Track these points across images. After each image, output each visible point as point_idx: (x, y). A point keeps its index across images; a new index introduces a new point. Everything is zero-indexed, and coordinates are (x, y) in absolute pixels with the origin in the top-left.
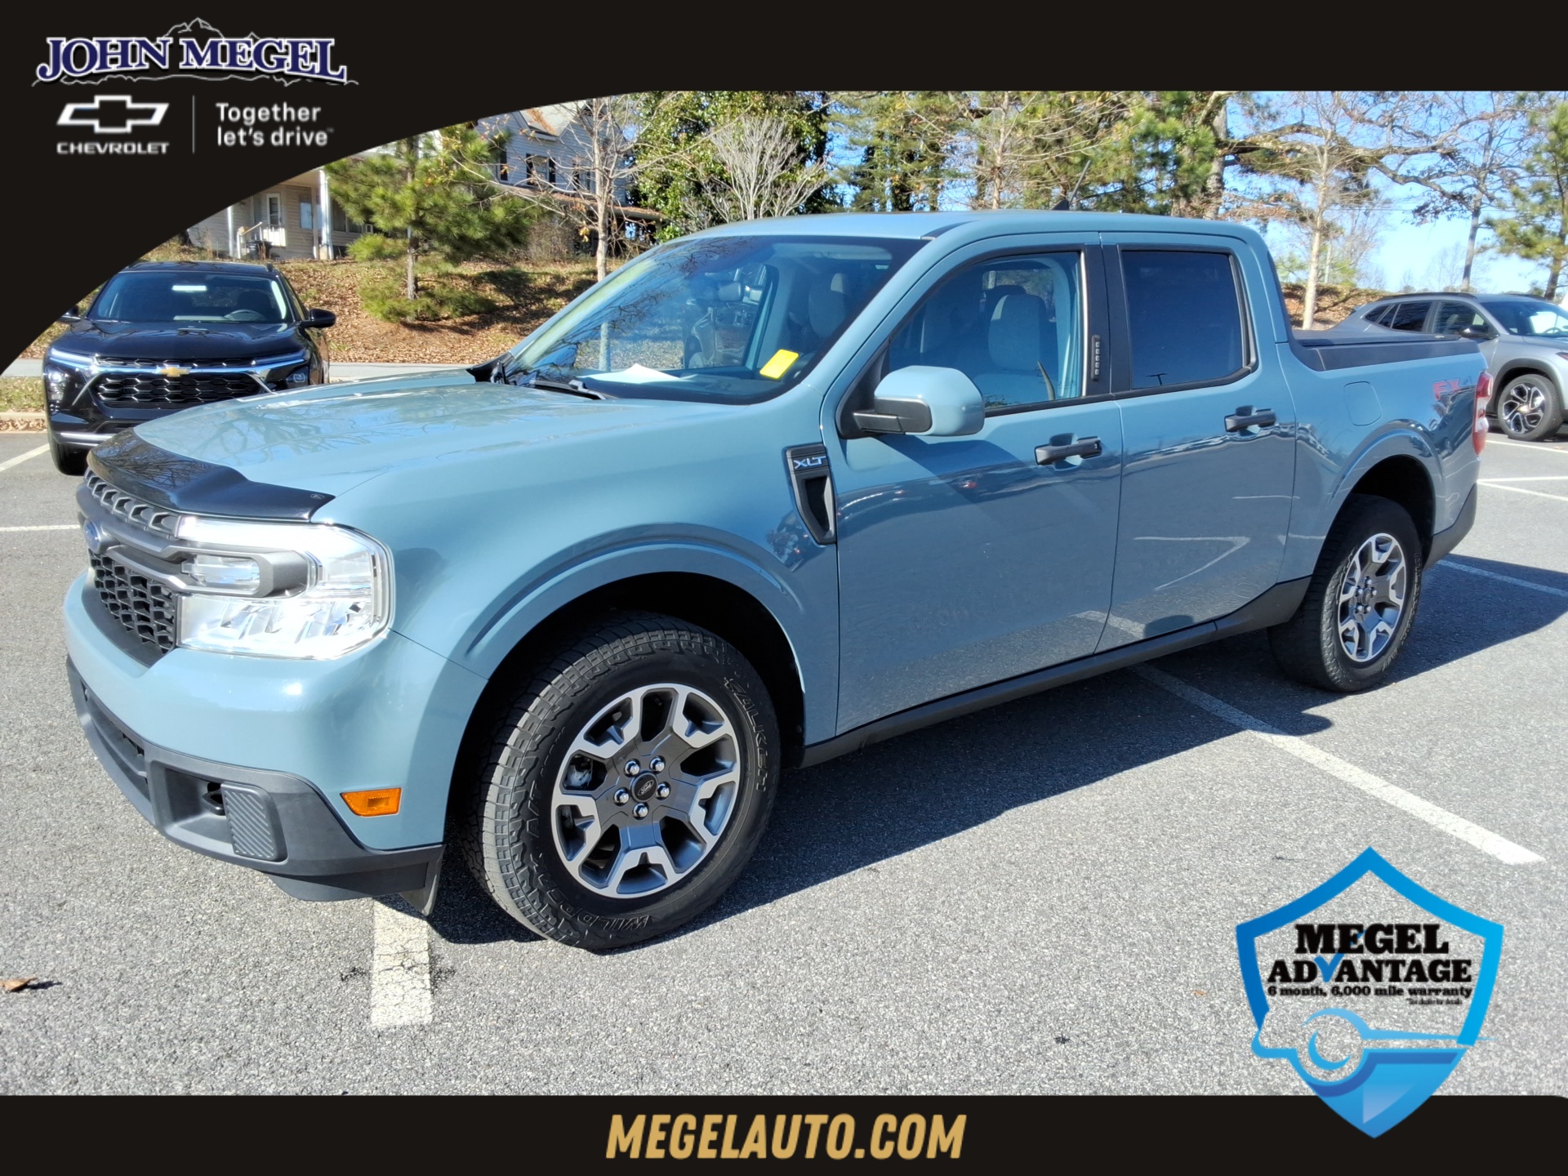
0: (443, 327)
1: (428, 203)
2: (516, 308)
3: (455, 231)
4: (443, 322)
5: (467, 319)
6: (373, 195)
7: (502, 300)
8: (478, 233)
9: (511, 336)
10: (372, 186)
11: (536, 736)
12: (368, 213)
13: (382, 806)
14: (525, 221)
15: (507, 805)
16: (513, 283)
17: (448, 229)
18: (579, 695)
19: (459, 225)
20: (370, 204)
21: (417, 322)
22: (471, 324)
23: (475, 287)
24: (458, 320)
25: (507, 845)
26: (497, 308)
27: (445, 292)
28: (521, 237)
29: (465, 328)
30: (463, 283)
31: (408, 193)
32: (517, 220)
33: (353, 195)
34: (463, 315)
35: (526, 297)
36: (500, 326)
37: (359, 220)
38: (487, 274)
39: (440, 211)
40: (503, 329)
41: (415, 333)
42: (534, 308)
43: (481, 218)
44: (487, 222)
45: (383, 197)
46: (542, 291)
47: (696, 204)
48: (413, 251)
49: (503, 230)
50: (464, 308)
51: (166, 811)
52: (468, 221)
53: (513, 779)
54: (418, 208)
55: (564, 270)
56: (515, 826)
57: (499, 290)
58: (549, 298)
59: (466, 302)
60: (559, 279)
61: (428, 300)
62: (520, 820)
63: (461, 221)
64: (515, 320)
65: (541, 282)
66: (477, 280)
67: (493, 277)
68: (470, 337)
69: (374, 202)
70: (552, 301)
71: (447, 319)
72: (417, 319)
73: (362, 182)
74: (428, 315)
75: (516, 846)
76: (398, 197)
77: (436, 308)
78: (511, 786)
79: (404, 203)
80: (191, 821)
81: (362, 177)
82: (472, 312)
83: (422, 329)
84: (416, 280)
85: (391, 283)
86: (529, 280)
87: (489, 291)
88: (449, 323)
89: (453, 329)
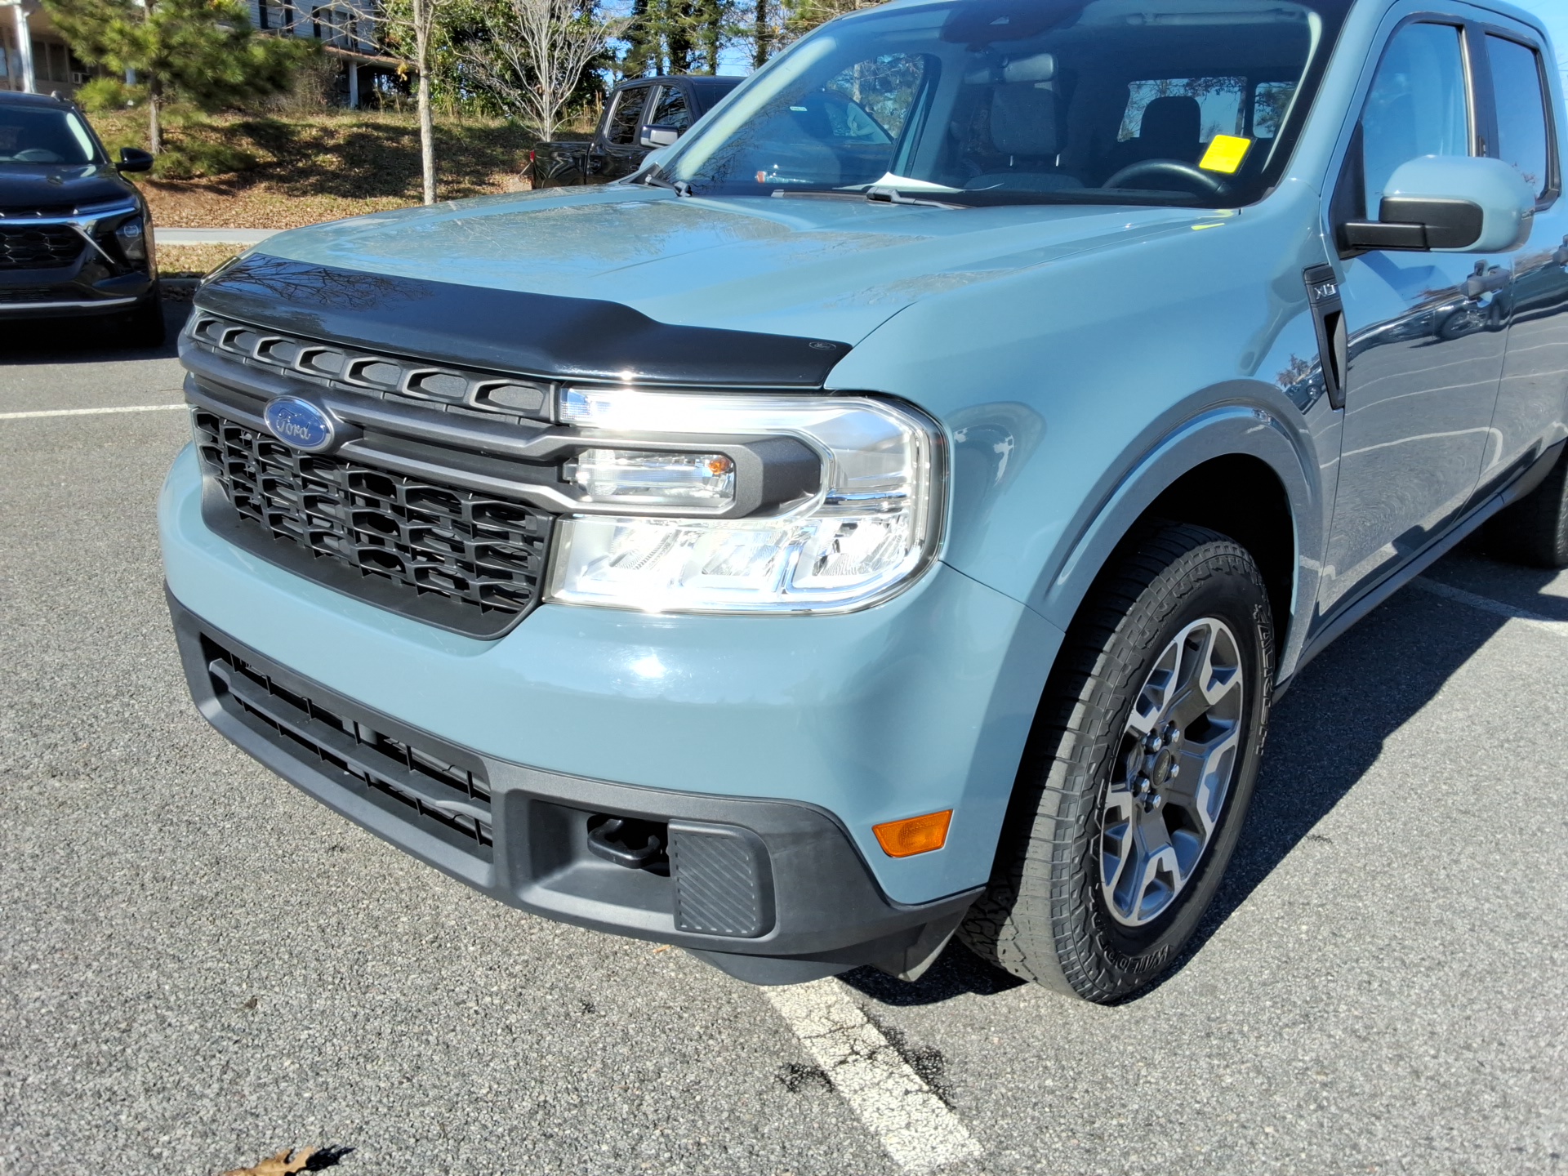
0: (197, 186)
1: (176, 40)
2: (279, 164)
3: (209, 73)
4: (196, 180)
5: (224, 177)
6: (108, 30)
7: (263, 155)
8: (236, 76)
9: (278, 197)
10: (105, 20)
11: (1107, 712)
12: (100, 50)
13: (920, 839)
14: (288, 63)
15: (1072, 819)
16: (275, 137)
17: (201, 72)
18: (1150, 645)
19: (213, 67)
20: (105, 41)
21: (164, 181)
22: (229, 183)
23: (228, 139)
24: (212, 178)
25: (1065, 877)
26: (258, 165)
27: (196, 146)
28: (284, 83)
29: (223, 187)
30: (214, 135)
31: (149, 26)
32: (279, 63)
33: (82, 29)
34: (220, 172)
35: (290, 153)
36: (263, 185)
37: (88, 60)
38: (240, 126)
39: (186, 48)
40: (268, 189)
41: (164, 193)
42: (300, 164)
43: (237, 59)
44: (244, 64)
45: (121, 32)
46: (308, 145)
47: (483, 49)
48: (155, 97)
49: (264, 74)
50: (220, 163)
51: (523, 865)
52: (223, 62)
53: (1079, 780)
54: (165, 44)
55: (331, 123)
56: (1078, 849)
57: (259, 144)
58: (317, 155)
59: (221, 158)
60: (330, 133)
61: (176, 155)
62: (1084, 840)
63: (213, 62)
64: (281, 179)
65: (306, 135)
66: (231, 133)
67: (248, 129)
68: (230, 198)
69: (110, 37)
70: (321, 158)
71: (201, 176)
72: (166, 177)
73: (92, 15)
74: (181, 171)
75: (1077, 877)
76: (138, 33)
77: (187, 164)
78: (1077, 792)
79: (146, 41)
80: (558, 876)
81: (91, 8)
82: (230, 169)
83: (173, 188)
84: (161, 131)
85: (130, 136)
86: (293, 133)
87: (246, 145)
88: (204, 181)
89: (210, 188)
